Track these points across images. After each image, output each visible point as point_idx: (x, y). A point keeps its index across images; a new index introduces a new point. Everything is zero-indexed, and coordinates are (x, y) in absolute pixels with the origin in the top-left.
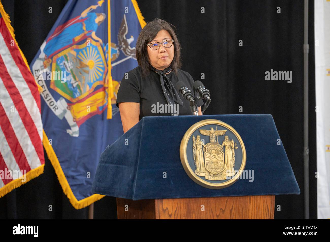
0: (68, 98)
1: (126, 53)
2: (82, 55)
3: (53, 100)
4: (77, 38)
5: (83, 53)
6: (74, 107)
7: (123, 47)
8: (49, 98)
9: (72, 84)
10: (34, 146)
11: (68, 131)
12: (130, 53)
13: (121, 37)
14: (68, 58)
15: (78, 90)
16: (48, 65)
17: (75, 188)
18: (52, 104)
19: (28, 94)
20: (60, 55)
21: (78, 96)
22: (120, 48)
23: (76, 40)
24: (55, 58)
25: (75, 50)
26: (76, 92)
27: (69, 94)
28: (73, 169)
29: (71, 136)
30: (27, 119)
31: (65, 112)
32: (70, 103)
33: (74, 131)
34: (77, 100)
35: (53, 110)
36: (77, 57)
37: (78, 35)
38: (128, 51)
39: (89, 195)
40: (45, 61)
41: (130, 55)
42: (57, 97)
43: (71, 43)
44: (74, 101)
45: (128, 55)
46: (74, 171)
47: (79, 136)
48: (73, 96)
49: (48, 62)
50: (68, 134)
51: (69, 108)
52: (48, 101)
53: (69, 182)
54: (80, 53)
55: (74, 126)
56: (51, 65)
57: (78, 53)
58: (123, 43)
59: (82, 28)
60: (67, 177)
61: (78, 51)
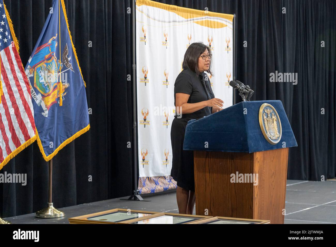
0: (43, 93)
1: (67, 66)
2: (49, 66)
3: (36, 94)
4: (47, 56)
5: (50, 65)
6: (46, 98)
7: (66, 63)
8: (33, 93)
9: (44, 85)
10: (31, 123)
11: (43, 114)
12: (69, 66)
13: (64, 56)
14: (42, 68)
15: (48, 88)
16: (32, 72)
17: (45, 148)
18: (35, 97)
19: (25, 90)
20: (39, 66)
21: (48, 92)
22: (64, 63)
23: (46, 58)
24: (36, 68)
25: (45, 63)
26: (47, 89)
27: (43, 91)
28: (44, 137)
29: (45, 116)
30: (27, 106)
31: (41, 101)
32: (43, 96)
33: (46, 114)
34: (47, 94)
35: (36, 100)
36: (47, 68)
37: (47, 54)
38: (68, 65)
39: (51, 153)
40: (31, 70)
41: (69, 68)
42: (37, 92)
43: (44, 59)
44: (46, 95)
45: (68, 67)
46: (45, 138)
47: (48, 117)
48: (45, 92)
49: (32, 71)
50: (43, 116)
51: (43, 100)
52: (33, 95)
53: (42, 145)
54: (48, 65)
55: (46, 110)
56: (34, 72)
57: (47, 66)
58: (65, 60)
59: (49, 50)
60: (42, 142)
61: (47, 64)
